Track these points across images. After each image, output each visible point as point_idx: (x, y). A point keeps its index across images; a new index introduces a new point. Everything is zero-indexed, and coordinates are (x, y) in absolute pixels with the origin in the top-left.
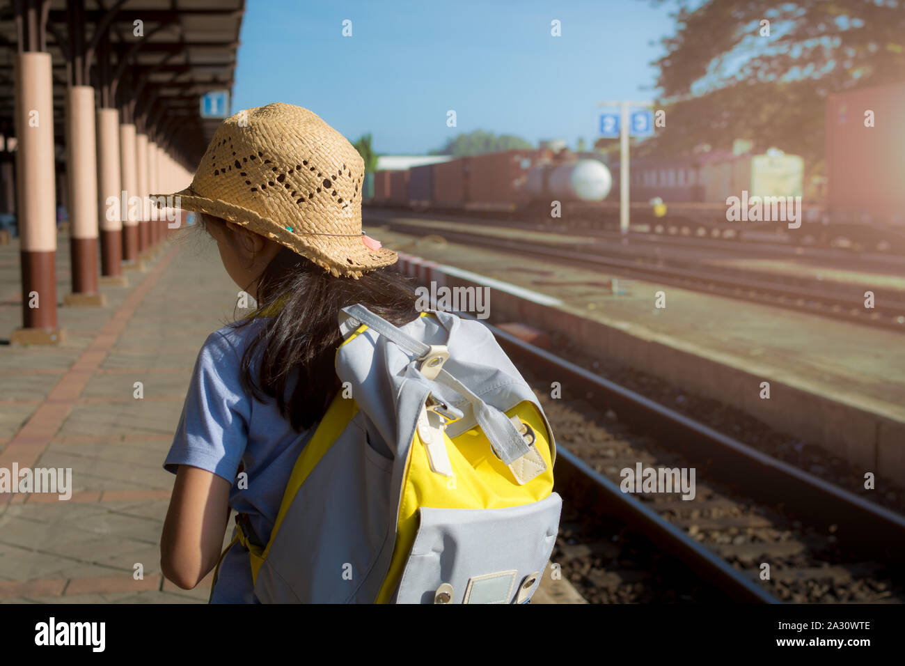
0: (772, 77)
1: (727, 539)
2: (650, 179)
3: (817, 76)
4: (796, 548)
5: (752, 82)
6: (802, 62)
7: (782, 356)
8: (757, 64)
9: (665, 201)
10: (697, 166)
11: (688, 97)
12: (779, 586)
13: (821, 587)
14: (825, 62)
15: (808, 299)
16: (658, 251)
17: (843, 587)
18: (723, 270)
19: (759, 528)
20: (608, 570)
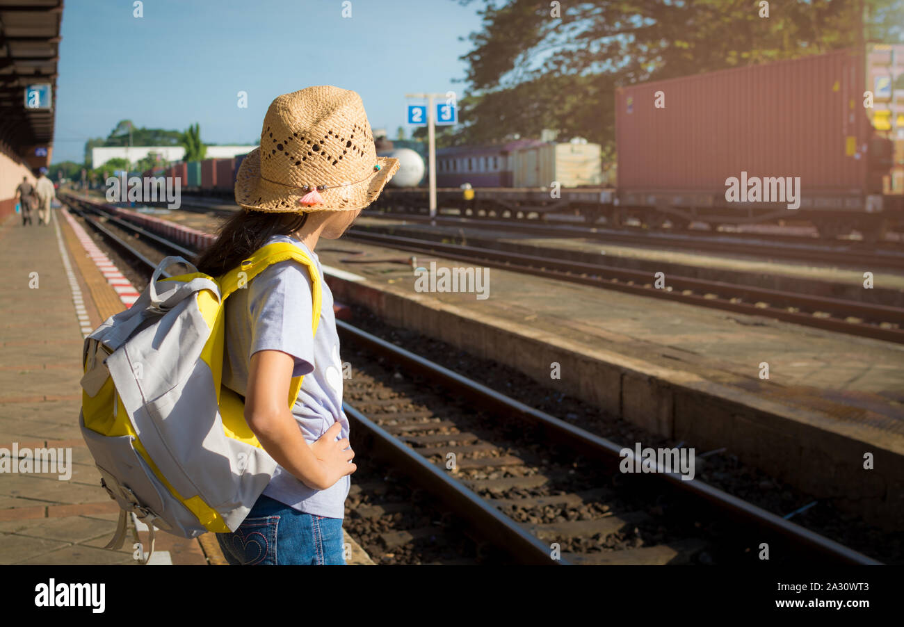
0: (573, 71)
1: (483, 476)
2: (462, 166)
3: (614, 70)
4: (542, 481)
5: (556, 75)
6: (602, 57)
7: (552, 321)
8: (560, 58)
9: (473, 187)
10: (505, 154)
11: (498, 89)
12: (519, 511)
13: (555, 511)
14: (621, 58)
15: (591, 272)
16: (461, 231)
17: (574, 510)
18: (520, 248)
19: (511, 466)
20: (374, 504)
